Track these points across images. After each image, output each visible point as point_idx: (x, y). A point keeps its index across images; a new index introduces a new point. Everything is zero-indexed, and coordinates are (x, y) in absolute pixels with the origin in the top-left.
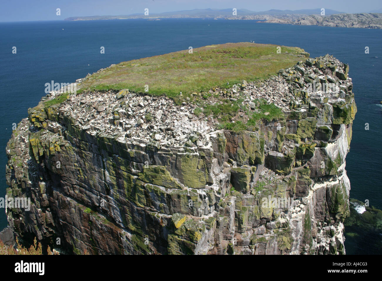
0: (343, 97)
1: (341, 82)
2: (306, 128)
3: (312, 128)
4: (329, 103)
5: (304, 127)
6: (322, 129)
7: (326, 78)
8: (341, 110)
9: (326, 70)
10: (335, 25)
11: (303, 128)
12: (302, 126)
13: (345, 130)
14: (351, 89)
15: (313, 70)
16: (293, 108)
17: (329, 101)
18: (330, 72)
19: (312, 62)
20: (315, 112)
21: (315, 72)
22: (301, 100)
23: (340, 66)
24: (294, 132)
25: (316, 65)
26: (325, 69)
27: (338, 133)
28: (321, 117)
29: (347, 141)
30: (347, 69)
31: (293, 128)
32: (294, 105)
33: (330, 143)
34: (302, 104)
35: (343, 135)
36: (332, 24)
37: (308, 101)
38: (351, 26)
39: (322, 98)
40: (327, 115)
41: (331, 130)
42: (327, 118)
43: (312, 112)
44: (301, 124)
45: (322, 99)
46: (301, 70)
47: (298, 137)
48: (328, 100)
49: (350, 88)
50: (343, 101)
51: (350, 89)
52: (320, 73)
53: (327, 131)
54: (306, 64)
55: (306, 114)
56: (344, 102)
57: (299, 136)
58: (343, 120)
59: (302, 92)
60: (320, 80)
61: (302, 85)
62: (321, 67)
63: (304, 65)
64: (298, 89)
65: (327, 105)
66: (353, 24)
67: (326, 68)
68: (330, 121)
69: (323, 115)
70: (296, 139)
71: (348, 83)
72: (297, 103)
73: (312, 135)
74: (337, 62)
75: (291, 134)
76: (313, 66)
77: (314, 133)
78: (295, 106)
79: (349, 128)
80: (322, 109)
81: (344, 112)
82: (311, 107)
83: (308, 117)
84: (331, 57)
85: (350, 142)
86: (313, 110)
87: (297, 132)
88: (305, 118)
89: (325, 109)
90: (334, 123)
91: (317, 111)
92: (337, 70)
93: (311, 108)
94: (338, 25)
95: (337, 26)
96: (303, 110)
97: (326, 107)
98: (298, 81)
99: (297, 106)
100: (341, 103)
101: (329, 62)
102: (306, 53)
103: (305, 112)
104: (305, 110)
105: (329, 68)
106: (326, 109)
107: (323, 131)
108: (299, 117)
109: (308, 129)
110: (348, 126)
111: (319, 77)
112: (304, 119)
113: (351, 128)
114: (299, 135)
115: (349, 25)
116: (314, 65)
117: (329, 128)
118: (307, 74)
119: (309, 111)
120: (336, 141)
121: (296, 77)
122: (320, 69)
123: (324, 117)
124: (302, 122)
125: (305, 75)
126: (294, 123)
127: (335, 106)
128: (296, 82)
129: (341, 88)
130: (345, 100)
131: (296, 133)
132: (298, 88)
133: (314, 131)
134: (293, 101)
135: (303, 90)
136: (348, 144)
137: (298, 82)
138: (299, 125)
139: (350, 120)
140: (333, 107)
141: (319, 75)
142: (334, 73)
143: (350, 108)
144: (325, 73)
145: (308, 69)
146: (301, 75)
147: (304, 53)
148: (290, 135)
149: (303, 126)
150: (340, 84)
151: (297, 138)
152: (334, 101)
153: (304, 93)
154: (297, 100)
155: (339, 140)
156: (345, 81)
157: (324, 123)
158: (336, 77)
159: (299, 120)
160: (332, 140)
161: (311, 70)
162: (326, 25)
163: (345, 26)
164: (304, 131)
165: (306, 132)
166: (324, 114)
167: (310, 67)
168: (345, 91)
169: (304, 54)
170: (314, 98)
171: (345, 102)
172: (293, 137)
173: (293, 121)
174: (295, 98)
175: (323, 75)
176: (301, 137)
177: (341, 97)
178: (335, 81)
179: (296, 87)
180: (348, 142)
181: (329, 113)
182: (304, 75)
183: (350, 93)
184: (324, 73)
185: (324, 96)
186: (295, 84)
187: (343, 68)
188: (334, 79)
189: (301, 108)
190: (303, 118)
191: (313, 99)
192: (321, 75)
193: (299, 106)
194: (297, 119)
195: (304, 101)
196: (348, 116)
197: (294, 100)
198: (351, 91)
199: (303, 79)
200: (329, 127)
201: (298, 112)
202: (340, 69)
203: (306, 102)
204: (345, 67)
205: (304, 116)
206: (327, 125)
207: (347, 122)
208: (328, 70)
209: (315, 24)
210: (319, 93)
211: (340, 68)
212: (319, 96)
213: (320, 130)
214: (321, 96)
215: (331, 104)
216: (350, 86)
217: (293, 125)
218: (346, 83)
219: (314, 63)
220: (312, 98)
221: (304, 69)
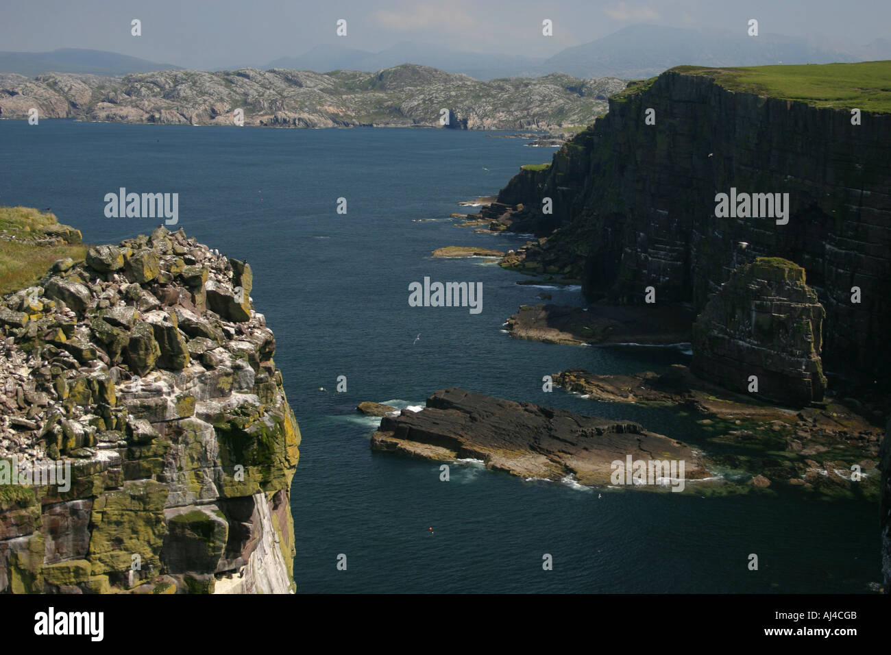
0: (248, 387)
1: (232, 331)
2: (126, 525)
3: (148, 522)
4: (199, 416)
5: (118, 523)
6: (183, 526)
7: (174, 317)
8: (248, 438)
9: (170, 289)
10: (146, 116)
11: (113, 531)
12: (109, 523)
13: (270, 520)
14: (270, 352)
15: (120, 292)
16: (63, 452)
17: (199, 408)
18: (185, 297)
19: (114, 259)
20: (155, 455)
21: (129, 298)
22: (89, 417)
23: (219, 270)
24: (78, 553)
25: (130, 269)
26: (163, 285)
27: (247, 530)
28: (175, 476)
29: (282, 560)
30: (247, 278)
31: (71, 537)
32: (66, 438)
33: (224, 579)
34: (98, 431)
35: (267, 539)
36: (130, 113)
37: (120, 414)
38: (208, 121)
39: (169, 399)
40: (196, 465)
41: (220, 524)
42: (198, 476)
43: (140, 458)
44: (103, 513)
45: (169, 403)
46: (71, 293)
47: (97, 570)
48: (193, 404)
49: (265, 351)
50: (250, 401)
51: (266, 356)
52: (147, 303)
53: (206, 528)
54: (86, 269)
55: (120, 469)
56: (253, 406)
57: (100, 567)
58: (259, 477)
59: (89, 382)
60: (152, 330)
61: (87, 354)
62: (149, 275)
63: (81, 275)
64: (74, 372)
65: (191, 424)
66: (213, 111)
67: (170, 278)
68: (210, 489)
69: (180, 469)
70: (92, 579)
71: (258, 333)
72: (77, 428)
73: (155, 551)
74: (205, 253)
75: (64, 563)
76: (116, 276)
77: (160, 542)
78: (72, 443)
79: (281, 508)
80: (176, 441)
81: (260, 443)
82: (136, 438)
83: (129, 482)
84: (180, 238)
85: (291, 562)
86: (144, 450)
87: (92, 549)
88: (115, 488)
89: (187, 444)
90: (229, 492)
91: (161, 451)
92: (210, 285)
93: (135, 444)
94: (157, 116)
95: (152, 119)
96: (103, 456)
97: (190, 435)
98: (68, 338)
99: (77, 441)
100: (243, 410)
101: (176, 254)
102: (68, 229)
103: (113, 463)
104: (115, 454)
105: (180, 279)
106: (191, 439)
107: (188, 533)
108: (92, 483)
109: (135, 531)
110: (275, 502)
111: (146, 315)
112: (113, 493)
113: (286, 507)
114: (100, 559)
115: (198, 116)
116: (120, 271)
117: (214, 517)
118: (99, 308)
119: (130, 455)
120: (245, 563)
121: (60, 325)
122: (144, 286)
123: (188, 475)
124: (108, 504)
125: (92, 311)
126: (74, 511)
127: (224, 426)
128: (60, 345)
129: (236, 354)
130: (255, 396)
131: (87, 555)
132: (72, 366)
133: (160, 536)
134: (59, 422)
135: (94, 374)
136: (288, 571)
137: (68, 342)
138: (97, 517)
139: (286, 472)
140: (217, 430)
141: (147, 311)
142: (200, 298)
143: (281, 423)
144: (166, 301)
145: (97, 288)
146: (73, 314)
147: (56, 227)
148: (60, 569)
149: (114, 518)
150: (229, 336)
151: (94, 574)
152: (216, 405)
153: (101, 383)
154: (76, 418)
155: (255, 557)
156: (244, 326)
157: (189, 499)
158: (210, 312)
159: (93, 498)
160: (230, 563)
161: (111, 292)
162: (108, 117)
163: (183, 119)
164: (118, 542)
165: (128, 543)
166: (185, 462)
167: (106, 280)
168: (252, 360)
169: (58, 234)
170: (137, 402)
171: (257, 404)
172: (78, 571)
173: (69, 504)
174: (66, 408)
175: (161, 309)
176: (108, 569)
177: (241, 388)
178: (209, 326)
179: (65, 363)
180: (286, 564)
181: (203, 458)
182: (88, 315)
183: (268, 370)
184: (161, 299)
185: (177, 391)
186: (57, 354)
187: (231, 274)
188: (203, 320)
189: (95, 446)
190: (108, 489)
191: (135, 407)
192: (154, 307)
193: (85, 441)
194: (86, 494)
195: (103, 417)
196: (278, 458)
197: (63, 419)
198: (271, 363)
199: (84, 329)
200: (211, 512)
201: (88, 466)
202: (219, 281)
203: (115, 421)
204: (238, 273)
205: (111, 478)
206: (202, 504)
207: (275, 482)
208: (178, 289)
209: (63, 115)
210: (156, 380)
211: (220, 277)
212: (159, 392)
213: (178, 531)
214: (165, 390)
215: (207, 418)
216: (267, 343)
217: (69, 522)
218: (251, 334)
219: (120, 263)
220: (131, 401)
221: (84, 291)
